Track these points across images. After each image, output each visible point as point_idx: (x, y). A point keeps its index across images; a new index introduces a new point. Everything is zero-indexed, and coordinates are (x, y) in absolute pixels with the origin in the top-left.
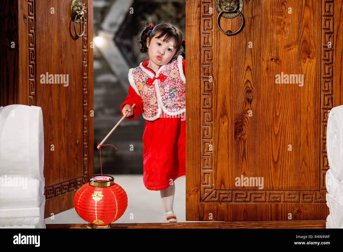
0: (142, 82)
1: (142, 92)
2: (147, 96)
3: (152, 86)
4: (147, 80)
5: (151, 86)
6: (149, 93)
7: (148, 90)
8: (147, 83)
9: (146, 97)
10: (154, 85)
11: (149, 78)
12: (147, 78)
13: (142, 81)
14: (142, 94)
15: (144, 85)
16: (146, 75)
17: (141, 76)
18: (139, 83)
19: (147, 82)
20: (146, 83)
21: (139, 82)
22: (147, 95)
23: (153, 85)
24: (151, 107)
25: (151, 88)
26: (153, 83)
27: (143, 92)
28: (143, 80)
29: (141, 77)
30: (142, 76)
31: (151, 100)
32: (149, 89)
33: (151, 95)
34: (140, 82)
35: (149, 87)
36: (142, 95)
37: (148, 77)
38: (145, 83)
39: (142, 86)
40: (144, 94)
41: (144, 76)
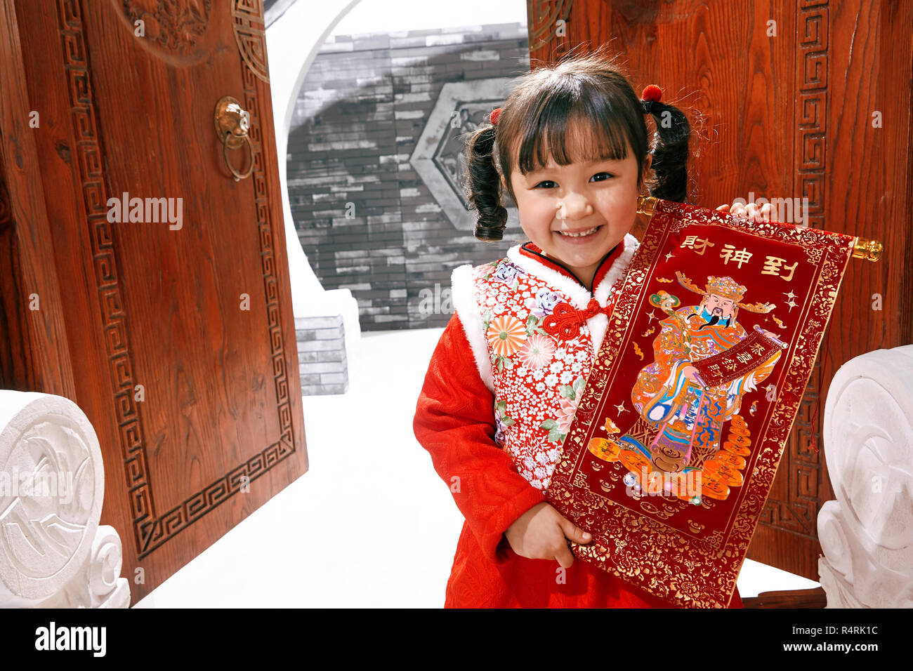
0: (524, 321)
1: (515, 367)
2: (540, 387)
4: (551, 313)
5: (570, 343)
6: (558, 375)
7: (554, 360)
8: (553, 325)
9: (534, 391)
10: (589, 338)
11: (561, 307)
12: (554, 304)
13: (522, 314)
14: (515, 373)
15: (536, 332)
16: (545, 290)
17: (521, 292)
18: (509, 320)
19: (549, 320)
20: (546, 326)
21: (506, 317)
22: (543, 380)
23: (584, 337)
24: (553, 447)
25: (574, 353)
26: (583, 331)
27: (520, 365)
28: (529, 311)
29: (521, 298)
30: (525, 295)
31: (564, 410)
32: (561, 353)
33: (571, 383)
34: (514, 319)
35: (563, 346)
36: (514, 379)
37: (558, 299)
38: (541, 323)
39: (520, 336)
40: (524, 379)
41: (533, 296)
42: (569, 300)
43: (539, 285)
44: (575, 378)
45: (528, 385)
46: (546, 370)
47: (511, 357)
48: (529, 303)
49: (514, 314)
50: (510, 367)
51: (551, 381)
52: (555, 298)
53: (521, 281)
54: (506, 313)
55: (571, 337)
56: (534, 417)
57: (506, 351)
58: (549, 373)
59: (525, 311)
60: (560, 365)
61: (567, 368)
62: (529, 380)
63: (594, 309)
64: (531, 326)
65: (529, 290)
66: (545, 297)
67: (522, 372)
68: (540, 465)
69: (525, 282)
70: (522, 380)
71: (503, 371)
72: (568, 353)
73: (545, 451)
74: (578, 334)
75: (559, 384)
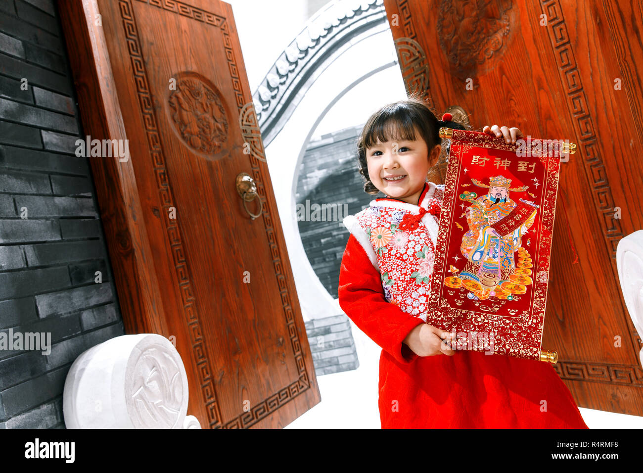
0: (389, 228)
1: (389, 251)
2: (405, 257)
3: (418, 230)
4: (402, 221)
5: (416, 231)
6: (413, 248)
7: (409, 241)
8: (404, 226)
9: (403, 260)
10: (425, 227)
11: (406, 217)
12: (402, 216)
13: (388, 225)
14: (390, 254)
15: (396, 231)
16: (396, 211)
17: (383, 216)
18: (381, 229)
19: (402, 224)
20: (401, 228)
21: (379, 228)
22: (406, 253)
23: (421, 226)
24: (420, 286)
25: (419, 235)
26: (420, 224)
27: (392, 249)
28: (390, 223)
29: (384, 218)
30: (386, 216)
31: (421, 265)
32: (412, 237)
33: (421, 250)
34: (383, 228)
35: (412, 233)
36: (390, 257)
37: (404, 213)
38: (398, 227)
39: (389, 235)
40: (396, 255)
41: (390, 216)
42: (410, 212)
43: (392, 210)
44: (422, 247)
45: (398, 258)
46: (406, 247)
47: (386, 246)
48: (389, 219)
49: (383, 226)
50: (386, 251)
51: (410, 252)
52: (402, 213)
53: (382, 212)
54: (379, 226)
55: (415, 228)
56: (406, 274)
57: (382, 244)
58: (408, 248)
59: (388, 224)
60: (413, 243)
61: (417, 243)
62: (398, 255)
63: (423, 212)
64: (393, 229)
65: (387, 214)
66: (397, 214)
67: (393, 252)
68: (415, 299)
69: (384, 211)
70: (394, 257)
71: (383, 255)
72: (415, 236)
73: (416, 290)
74: (418, 226)
75: (415, 252)
